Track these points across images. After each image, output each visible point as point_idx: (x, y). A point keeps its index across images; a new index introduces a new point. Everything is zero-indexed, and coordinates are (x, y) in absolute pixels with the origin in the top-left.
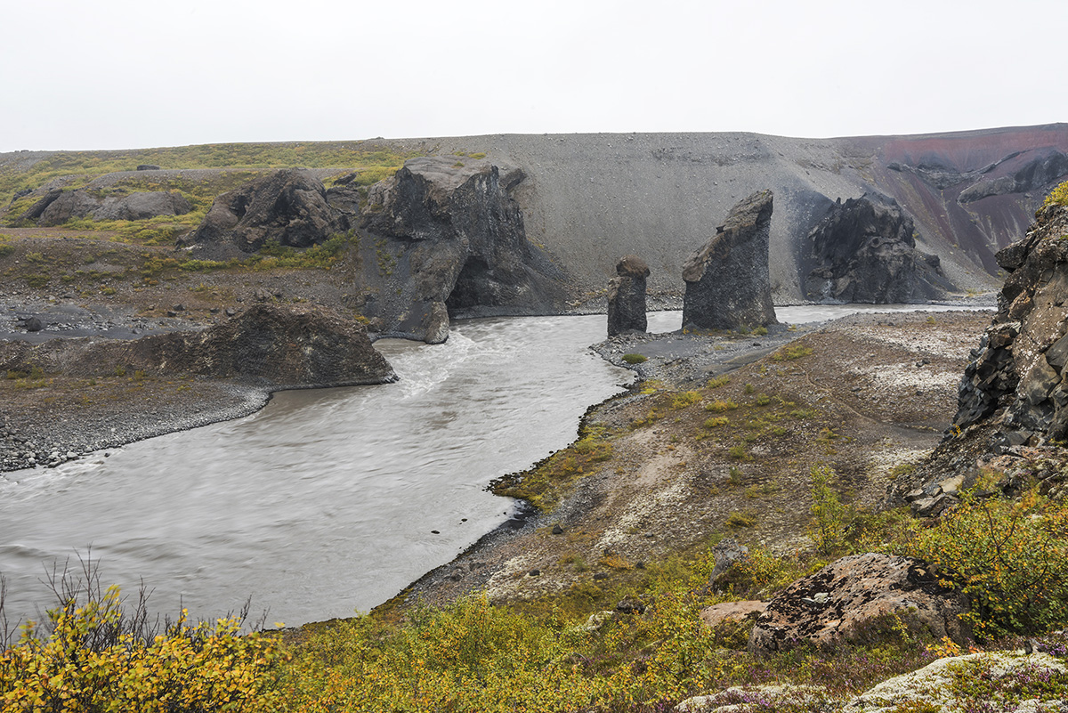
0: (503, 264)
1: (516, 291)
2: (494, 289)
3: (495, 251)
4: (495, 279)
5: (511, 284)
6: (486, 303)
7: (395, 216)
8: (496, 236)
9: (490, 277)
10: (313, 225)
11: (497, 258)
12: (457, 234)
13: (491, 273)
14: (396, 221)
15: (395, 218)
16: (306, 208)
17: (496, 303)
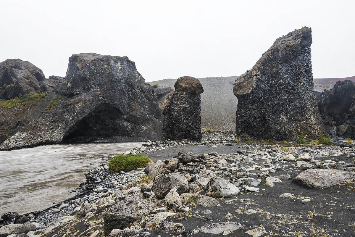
0: (134, 113)
1: (141, 128)
2: (127, 127)
3: (129, 105)
4: (128, 120)
5: (138, 124)
6: (123, 135)
7: (68, 83)
8: (129, 96)
9: (125, 120)
10: (20, 88)
11: (129, 109)
12: (92, 88)
13: (125, 117)
14: (68, 86)
15: (68, 84)
16: (16, 78)
17: (128, 135)
